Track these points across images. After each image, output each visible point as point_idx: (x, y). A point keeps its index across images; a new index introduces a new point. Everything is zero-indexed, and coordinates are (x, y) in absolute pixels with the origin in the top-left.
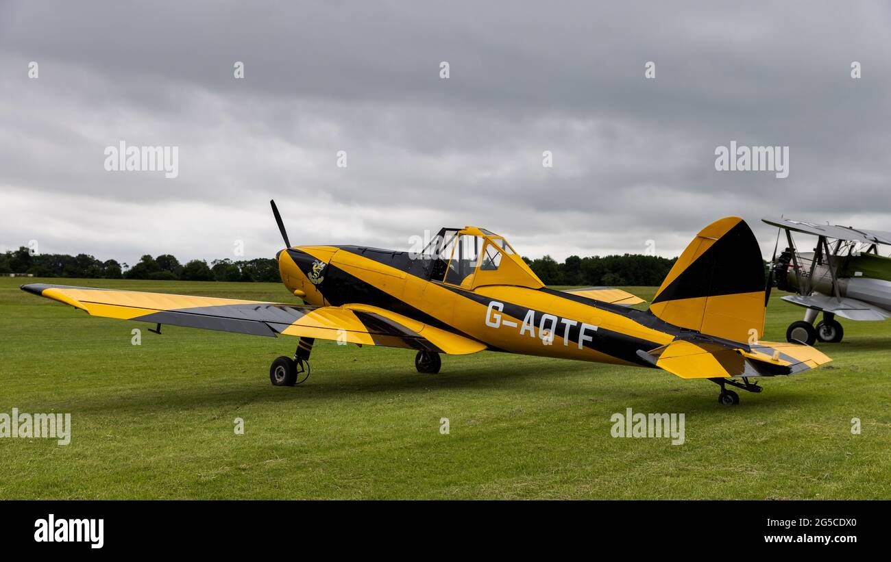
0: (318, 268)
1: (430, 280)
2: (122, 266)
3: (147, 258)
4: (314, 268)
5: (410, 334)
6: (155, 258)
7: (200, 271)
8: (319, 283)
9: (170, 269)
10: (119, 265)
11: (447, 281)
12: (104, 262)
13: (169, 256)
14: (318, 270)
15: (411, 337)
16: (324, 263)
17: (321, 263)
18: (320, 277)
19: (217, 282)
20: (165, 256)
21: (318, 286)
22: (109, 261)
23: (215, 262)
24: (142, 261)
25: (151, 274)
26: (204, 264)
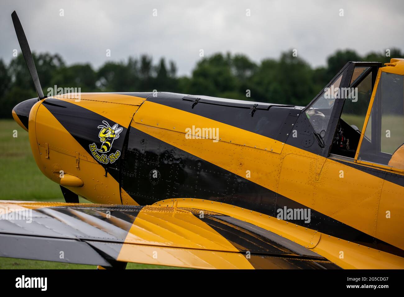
0: (109, 135)
1: (328, 156)
4: (101, 135)
5: (302, 253)
8: (112, 162)
11: (362, 157)
14: (110, 140)
15: (304, 257)
16: (120, 126)
17: (115, 127)
18: (113, 151)
21: (109, 168)
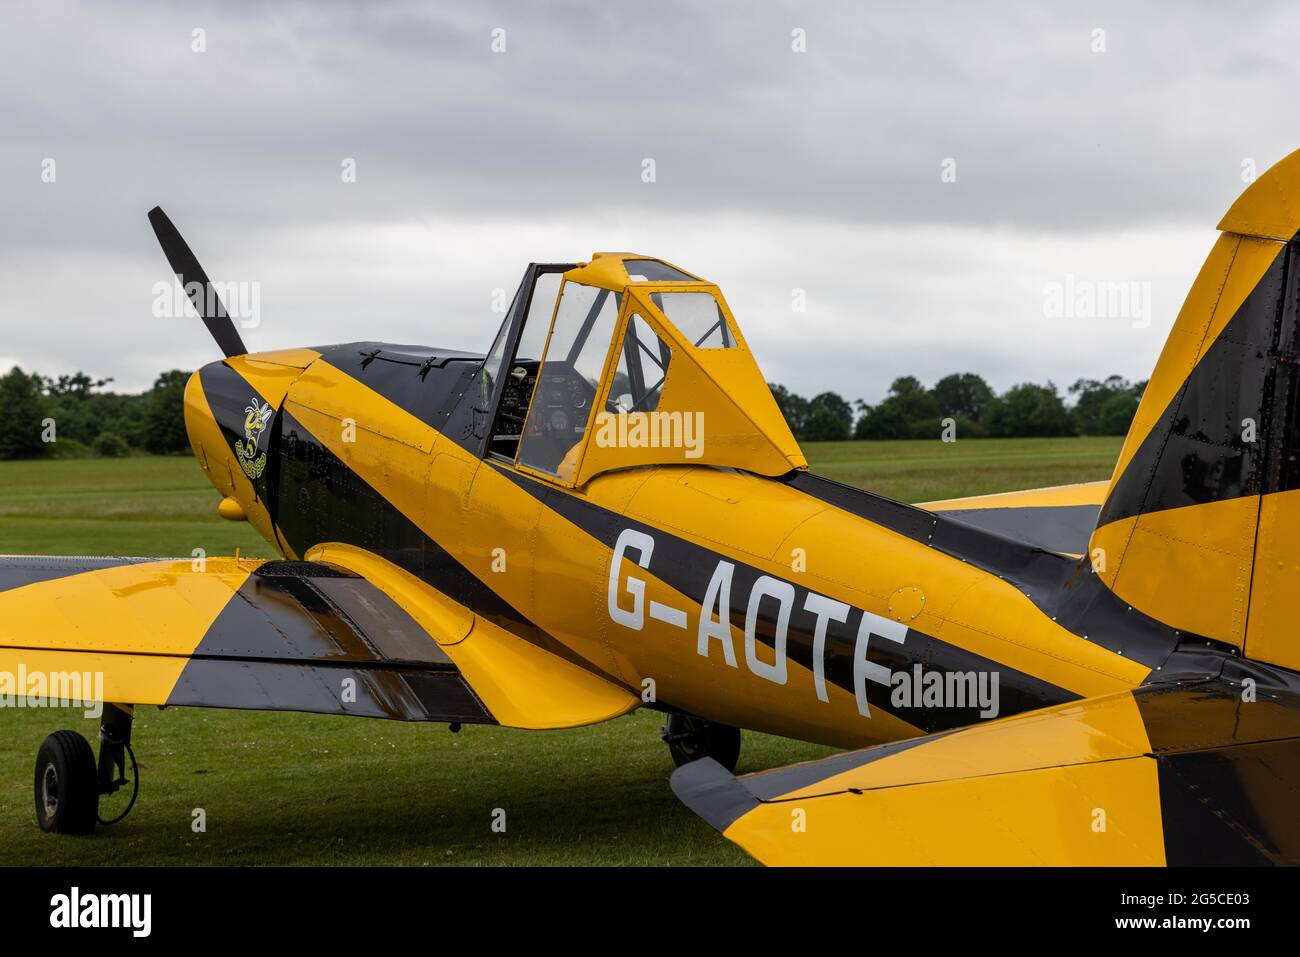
0: (255, 424)
2: (854, 407)
3: (906, 385)
4: (247, 424)
6: (929, 384)
7: (1036, 412)
8: (259, 474)
9: (970, 410)
10: (846, 406)
11: (526, 457)
12: (809, 400)
13: (968, 376)
14: (255, 433)
16: (268, 407)
17: (264, 409)
18: (258, 456)
19: (1084, 439)
20: (956, 376)
22: (820, 397)
23: (1077, 387)
24: (893, 394)
25: (917, 425)
26: (1049, 394)
